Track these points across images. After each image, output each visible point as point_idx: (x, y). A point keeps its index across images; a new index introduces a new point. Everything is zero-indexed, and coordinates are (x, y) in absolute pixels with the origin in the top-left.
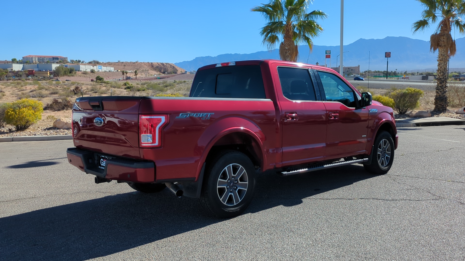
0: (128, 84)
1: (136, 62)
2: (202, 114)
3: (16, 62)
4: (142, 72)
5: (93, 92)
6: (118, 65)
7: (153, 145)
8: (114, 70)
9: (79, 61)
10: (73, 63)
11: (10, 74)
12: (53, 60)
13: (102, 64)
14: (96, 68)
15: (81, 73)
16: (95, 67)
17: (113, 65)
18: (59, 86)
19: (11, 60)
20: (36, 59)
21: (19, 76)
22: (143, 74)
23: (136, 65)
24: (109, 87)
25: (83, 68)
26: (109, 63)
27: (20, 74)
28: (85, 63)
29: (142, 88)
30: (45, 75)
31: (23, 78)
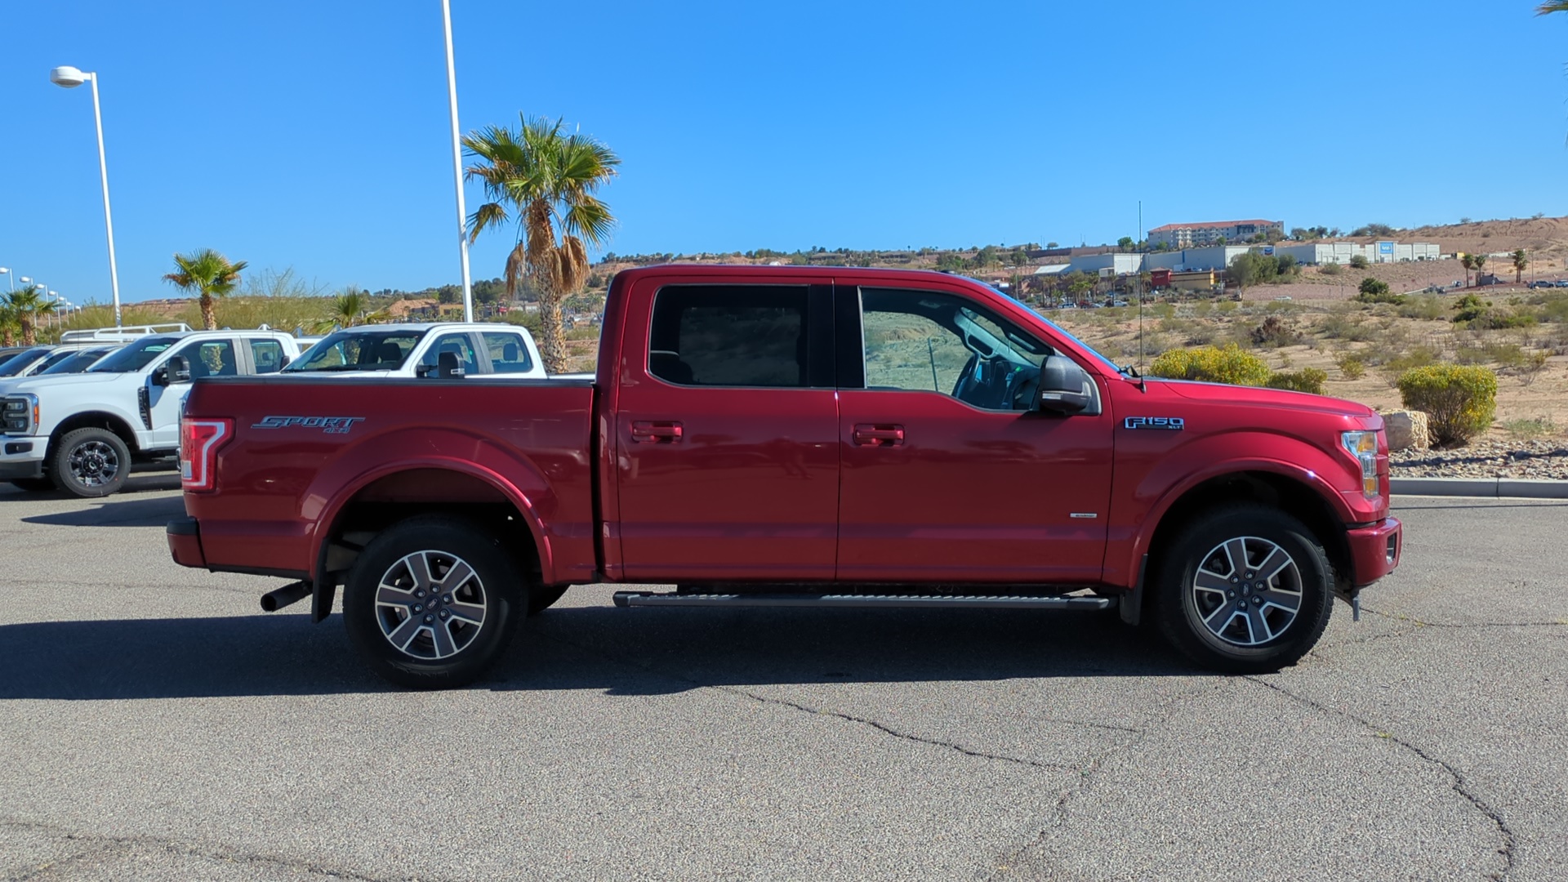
0: (1474, 303)
1: (1535, 219)
2: (326, 419)
3: (1130, 249)
4: (1553, 256)
5: (1327, 334)
6: (1461, 234)
7: (195, 484)
8: (1441, 254)
9: (1322, 232)
10: (1301, 238)
11: (1103, 286)
12: (1238, 233)
13: (1399, 236)
14: (1370, 253)
15: (1315, 272)
16: (1369, 247)
17: (1442, 237)
18: (1226, 319)
19: (1117, 244)
20: (1186, 235)
21: (1128, 289)
22: (1554, 261)
23: (1531, 229)
24: (1395, 314)
25: (1324, 253)
26: (1426, 231)
27: (1131, 284)
28: (1342, 235)
29: (1517, 318)
30: (1202, 285)
31: (1135, 297)
